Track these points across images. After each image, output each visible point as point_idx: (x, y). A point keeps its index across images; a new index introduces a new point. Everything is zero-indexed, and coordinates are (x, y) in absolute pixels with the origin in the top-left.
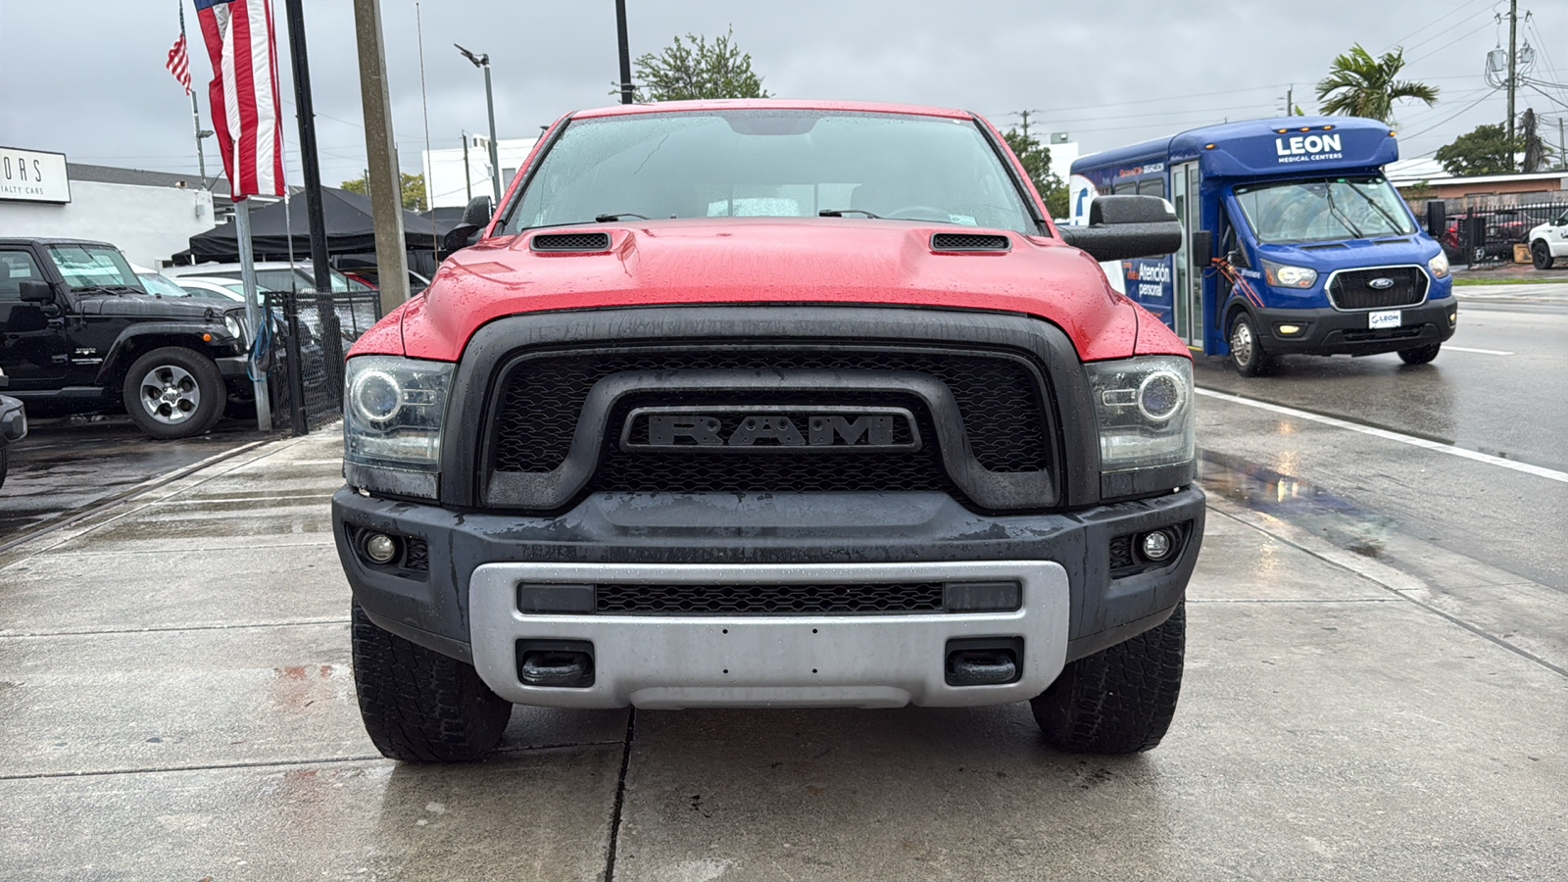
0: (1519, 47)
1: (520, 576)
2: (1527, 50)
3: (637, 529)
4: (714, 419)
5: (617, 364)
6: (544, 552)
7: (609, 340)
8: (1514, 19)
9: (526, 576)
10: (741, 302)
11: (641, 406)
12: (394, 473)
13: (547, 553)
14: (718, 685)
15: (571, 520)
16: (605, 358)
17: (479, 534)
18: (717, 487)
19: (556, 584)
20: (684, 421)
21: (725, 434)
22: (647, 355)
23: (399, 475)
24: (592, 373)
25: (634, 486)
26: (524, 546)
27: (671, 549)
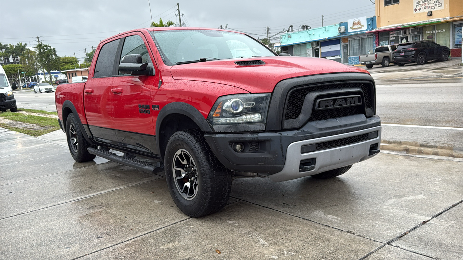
0: (182, 23)
1: (303, 144)
2: (184, 24)
3: (324, 128)
4: (332, 101)
5: (310, 90)
6: (307, 137)
7: (312, 83)
8: (180, 16)
9: (304, 144)
10: (331, 73)
11: (320, 99)
12: (248, 126)
13: (308, 137)
14: (339, 163)
15: (305, 129)
16: (308, 88)
17: (289, 135)
18: (331, 117)
19: (309, 145)
20: (327, 102)
21: (334, 104)
22: (321, 86)
23: (250, 126)
24: (305, 92)
25: (321, 118)
26: (303, 136)
27: (331, 132)
